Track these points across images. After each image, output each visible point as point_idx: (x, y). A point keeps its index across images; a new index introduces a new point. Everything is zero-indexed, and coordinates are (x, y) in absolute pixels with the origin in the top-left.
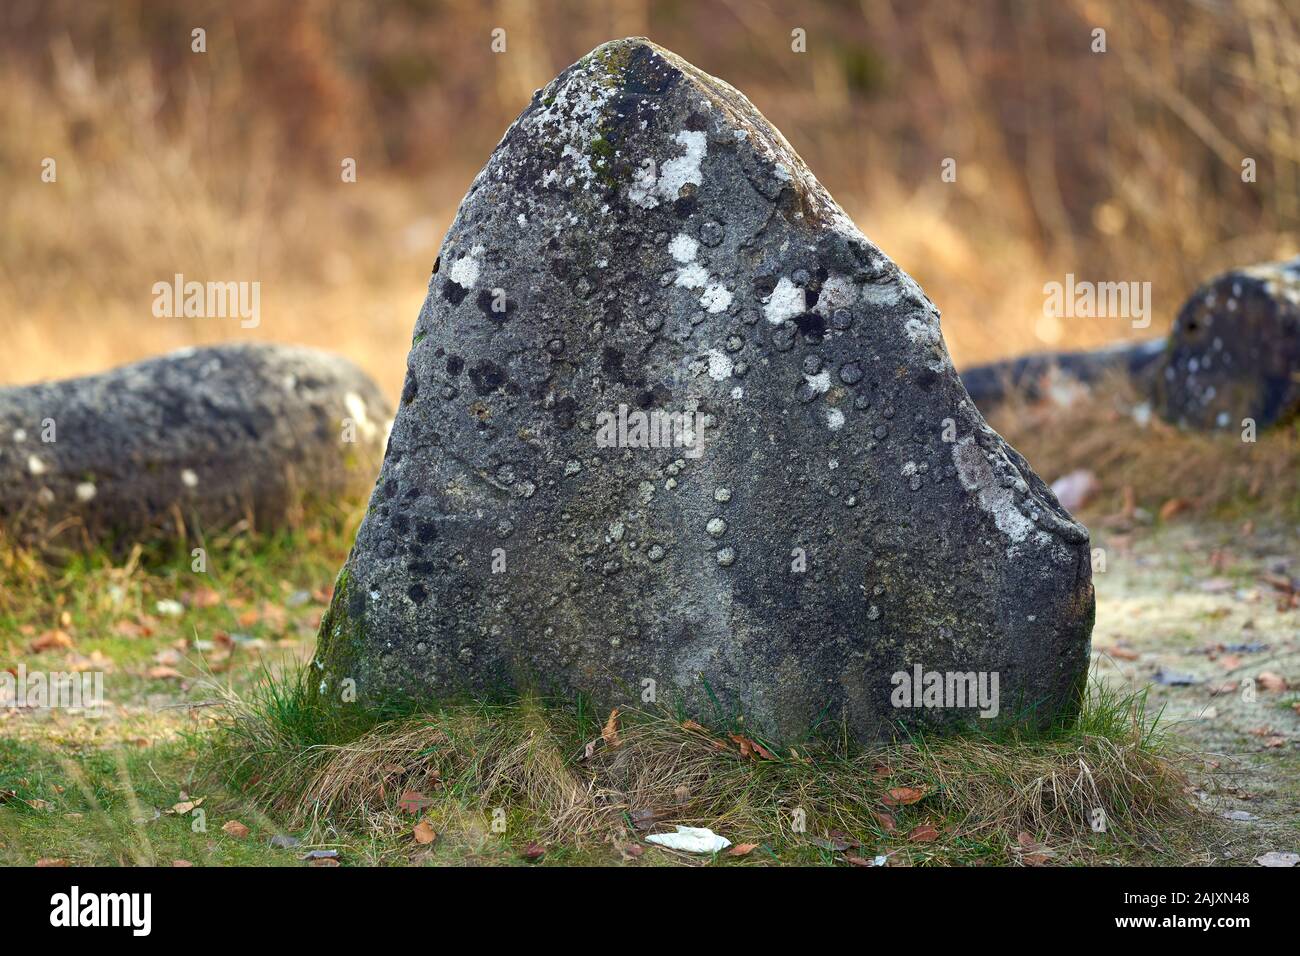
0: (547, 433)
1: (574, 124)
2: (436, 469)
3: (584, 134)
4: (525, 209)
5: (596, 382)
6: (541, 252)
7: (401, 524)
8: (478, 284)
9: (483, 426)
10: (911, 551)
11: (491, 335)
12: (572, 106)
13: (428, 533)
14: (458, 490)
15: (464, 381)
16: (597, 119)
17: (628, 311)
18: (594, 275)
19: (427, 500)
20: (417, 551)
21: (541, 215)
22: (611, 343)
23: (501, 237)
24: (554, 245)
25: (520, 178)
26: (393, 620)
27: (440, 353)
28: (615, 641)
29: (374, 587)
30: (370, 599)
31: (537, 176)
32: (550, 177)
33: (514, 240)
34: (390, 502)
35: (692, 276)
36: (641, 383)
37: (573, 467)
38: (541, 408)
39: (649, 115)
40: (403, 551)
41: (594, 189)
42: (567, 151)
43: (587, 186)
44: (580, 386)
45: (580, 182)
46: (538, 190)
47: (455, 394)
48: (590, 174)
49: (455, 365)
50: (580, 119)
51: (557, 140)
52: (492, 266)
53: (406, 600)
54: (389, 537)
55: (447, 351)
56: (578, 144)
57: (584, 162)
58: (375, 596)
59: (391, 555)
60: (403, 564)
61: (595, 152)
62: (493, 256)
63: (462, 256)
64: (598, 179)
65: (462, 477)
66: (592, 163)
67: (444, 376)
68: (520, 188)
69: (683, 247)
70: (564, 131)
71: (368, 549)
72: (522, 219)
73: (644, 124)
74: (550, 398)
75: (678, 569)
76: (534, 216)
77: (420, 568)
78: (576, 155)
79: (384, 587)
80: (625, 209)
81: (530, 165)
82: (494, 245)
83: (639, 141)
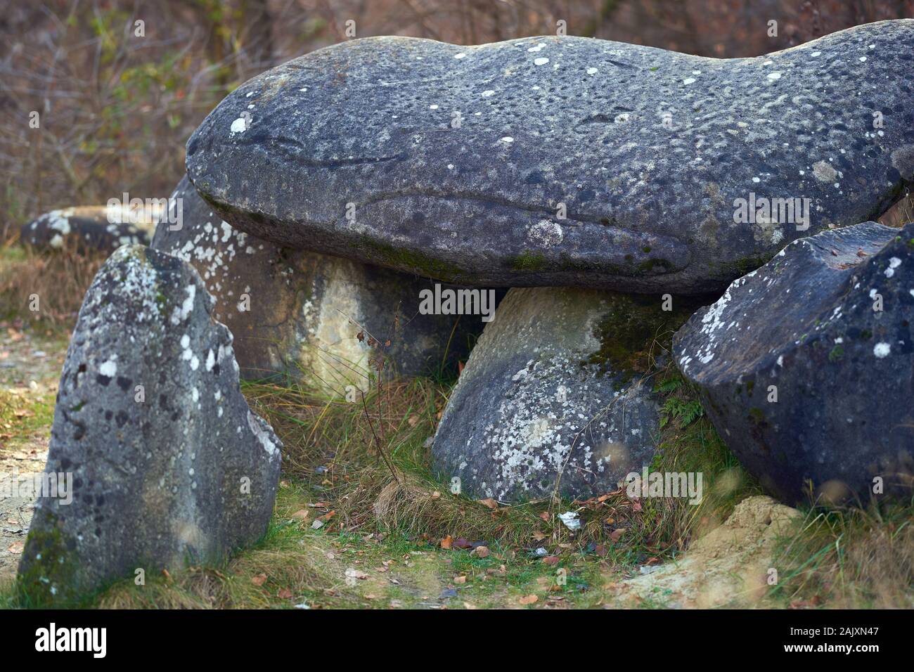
0: (141, 441)
1: (146, 289)
2: (100, 469)
3: (151, 293)
4: (132, 333)
5: (157, 412)
6: (141, 353)
7: (88, 500)
8: (116, 374)
9: (121, 443)
10: (238, 469)
11: (123, 397)
12: (141, 281)
13: (101, 501)
14: (110, 477)
15: (113, 422)
16: (155, 285)
17: (168, 376)
18: (157, 360)
19: (98, 485)
20: (97, 511)
21: (140, 335)
22: (162, 392)
23: (124, 349)
24: (146, 349)
25: (127, 319)
26: (90, 548)
27: (101, 411)
28: (159, 537)
29: (79, 533)
30: (78, 540)
31: (134, 317)
32: (141, 316)
33: (130, 350)
34: (81, 490)
35: (187, 355)
36: (173, 409)
37: (149, 456)
38: (138, 430)
39: (177, 280)
40: (90, 513)
41: (160, 319)
42: (145, 303)
43: (157, 318)
44: (152, 415)
45: (154, 317)
46: (138, 323)
47: (110, 429)
48: (157, 312)
49: (109, 416)
50: (148, 286)
51: (140, 298)
52: (122, 364)
53: (95, 536)
54: (83, 507)
55: (104, 409)
56: (149, 298)
57: (154, 307)
58: (80, 538)
59: (84, 515)
60: (92, 519)
61: (158, 301)
62: (121, 359)
63: (105, 361)
64: (161, 314)
65: (111, 470)
66: (158, 306)
67: (104, 421)
68: (128, 324)
69: (185, 341)
70: (142, 294)
71: (71, 516)
72: (132, 339)
73: (176, 285)
74: (141, 424)
75: (181, 497)
76: (137, 336)
77: (99, 519)
78: (150, 304)
79: (84, 533)
80: (169, 326)
81: (130, 312)
82: (122, 353)
83: (175, 293)
